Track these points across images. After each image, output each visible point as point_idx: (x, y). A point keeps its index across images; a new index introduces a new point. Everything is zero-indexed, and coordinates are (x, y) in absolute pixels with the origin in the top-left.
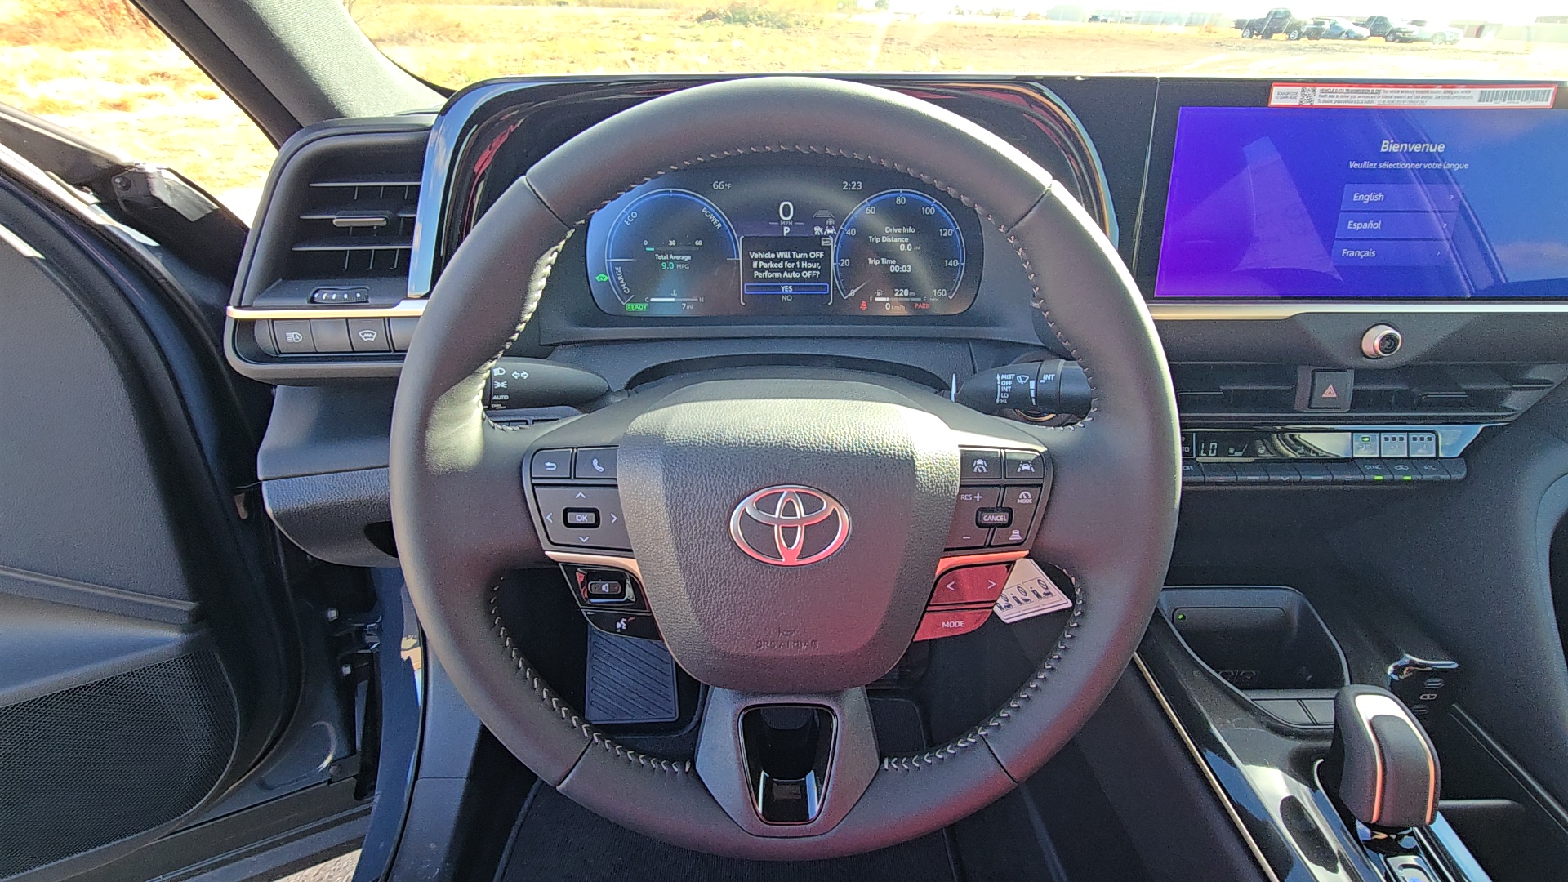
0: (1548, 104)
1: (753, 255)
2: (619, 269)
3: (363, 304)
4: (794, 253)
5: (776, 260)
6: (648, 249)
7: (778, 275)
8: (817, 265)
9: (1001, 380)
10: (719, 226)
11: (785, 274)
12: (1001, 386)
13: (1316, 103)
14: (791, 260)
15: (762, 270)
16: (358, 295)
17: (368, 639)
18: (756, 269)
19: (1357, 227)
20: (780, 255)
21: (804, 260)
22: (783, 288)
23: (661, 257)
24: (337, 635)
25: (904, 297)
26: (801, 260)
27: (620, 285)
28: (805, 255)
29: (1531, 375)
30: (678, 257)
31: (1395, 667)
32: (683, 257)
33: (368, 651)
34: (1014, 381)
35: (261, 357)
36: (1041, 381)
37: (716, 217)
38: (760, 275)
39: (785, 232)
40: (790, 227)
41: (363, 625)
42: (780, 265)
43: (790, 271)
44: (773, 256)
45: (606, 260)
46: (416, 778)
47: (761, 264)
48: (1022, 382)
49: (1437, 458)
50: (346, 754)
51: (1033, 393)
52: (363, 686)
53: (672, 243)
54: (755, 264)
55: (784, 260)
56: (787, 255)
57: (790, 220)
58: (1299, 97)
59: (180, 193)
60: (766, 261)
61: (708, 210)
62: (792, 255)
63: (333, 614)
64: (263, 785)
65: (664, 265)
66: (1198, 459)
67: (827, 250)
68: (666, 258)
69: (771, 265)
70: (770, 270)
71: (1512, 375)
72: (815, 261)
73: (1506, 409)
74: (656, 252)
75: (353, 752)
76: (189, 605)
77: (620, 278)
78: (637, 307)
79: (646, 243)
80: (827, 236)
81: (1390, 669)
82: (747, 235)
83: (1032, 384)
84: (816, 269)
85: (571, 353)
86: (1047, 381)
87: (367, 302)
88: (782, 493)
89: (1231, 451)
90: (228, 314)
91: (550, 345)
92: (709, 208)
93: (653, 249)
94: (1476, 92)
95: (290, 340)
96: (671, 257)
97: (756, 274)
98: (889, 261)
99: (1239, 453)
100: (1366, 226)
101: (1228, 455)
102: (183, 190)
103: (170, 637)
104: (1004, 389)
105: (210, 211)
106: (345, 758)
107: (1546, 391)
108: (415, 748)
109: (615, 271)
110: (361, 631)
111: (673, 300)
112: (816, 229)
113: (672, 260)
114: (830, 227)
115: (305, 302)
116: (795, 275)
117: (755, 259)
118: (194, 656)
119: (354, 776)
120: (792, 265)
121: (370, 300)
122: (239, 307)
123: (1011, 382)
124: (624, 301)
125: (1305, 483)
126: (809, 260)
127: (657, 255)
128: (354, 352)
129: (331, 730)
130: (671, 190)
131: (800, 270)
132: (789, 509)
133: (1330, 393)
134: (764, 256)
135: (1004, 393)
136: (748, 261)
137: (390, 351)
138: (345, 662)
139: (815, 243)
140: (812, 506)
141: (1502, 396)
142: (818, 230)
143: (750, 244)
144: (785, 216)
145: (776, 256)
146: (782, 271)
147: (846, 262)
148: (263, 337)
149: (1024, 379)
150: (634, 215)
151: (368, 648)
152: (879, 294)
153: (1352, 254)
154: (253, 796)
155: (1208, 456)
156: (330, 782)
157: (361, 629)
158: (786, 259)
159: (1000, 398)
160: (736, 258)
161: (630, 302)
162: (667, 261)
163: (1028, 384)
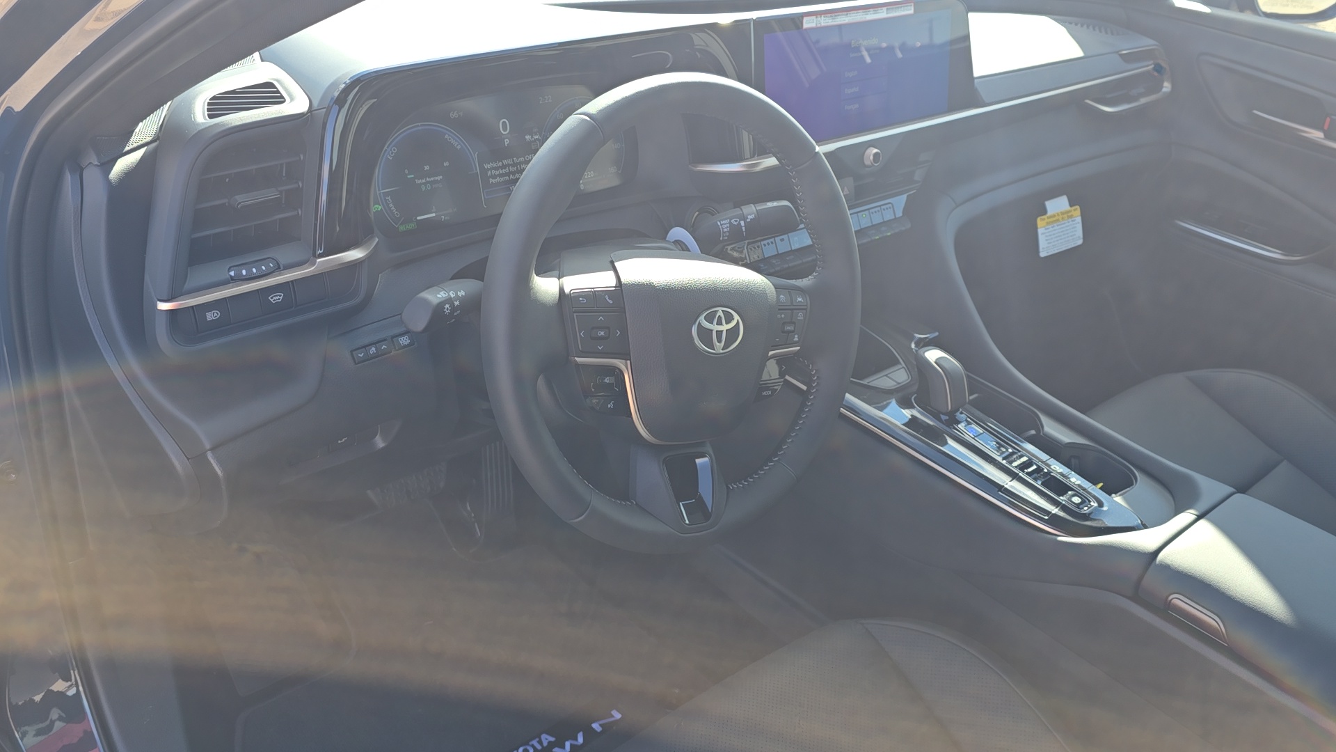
1: (487, 166)
2: (389, 198)
4: (515, 159)
5: (503, 167)
6: (409, 177)
7: (506, 178)
9: (721, 225)
10: (459, 147)
11: (511, 176)
12: (723, 229)
13: (823, 24)
14: (514, 165)
15: (494, 177)
18: (490, 177)
19: (849, 91)
20: (505, 162)
21: (522, 163)
23: (420, 182)
25: (591, 177)
26: (519, 164)
27: (391, 211)
28: (521, 159)
30: (432, 179)
31: (915, 343)
32: (436, 178)
34: (730, 223)
36: (748, 220)
37: (456, 141)
38: (494, 181)
39: (506, 143)
40: (510, 138)
42: (507, 170)
43: (514, 173)
44: (500, 164)
45: (378, 192)
47: (493, 172)
48: (735, 223)
49: (896, 218)
53: (427, 168)
54: (489, 173)
55: (508, 165)
56: (509, 161)
57: (508, 133)
60: (496, 169)
61: (449, 135)
62: (513, 160)
65: (423, 188)
68: (424, 181)
69: (500, 171)
70: (500, 176)
74: (415, 178)
77: (391, 205)
78: (407, 227)
79: (406, 172)
80: (534, 141)
82: (480, 151)
86: (751, 219)
92: (449, 133)
93: (413, 176)
94: (885, 9)
96: (428, 179)
97: (492, 181)
100: (853, 90)
104: (725, 230)
109: (386, 200)
111: (434, 215)
112: (526, 137)
113: (428, 182)
114: (536, 135)
117: (488, 169)
120: (515, 169)
123: (728, 225)
124: (397, 224)
127: (416, 180)
130: (420, 124)
134: (495, 165)
135: (725, 233)
136: (484, 171)
139: (525, 149)
142: (528, 138)
143: (484, 158)
144: (505, 131)
145: (503, 164)
146: (508, 174)
149: (736, 221)
150: (394, 150)
153: (849, 108)
158: (511, 165)
159: (723, 236)
160: (475, 171)
161: (402, 224)
162: (425, 184)
163: (740, 223)
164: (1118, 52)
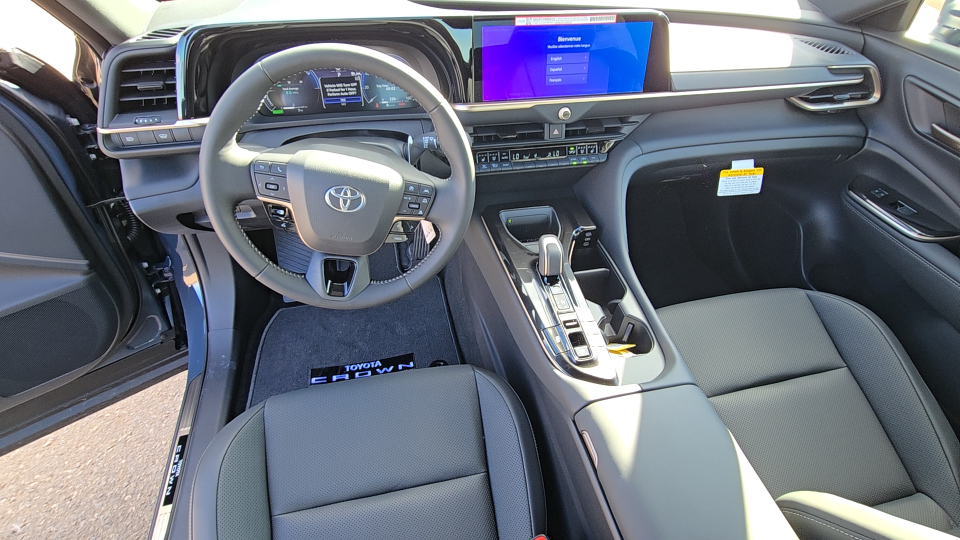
0: (614, 21)
1: (326, 86)
3: (159, 123)
5: (337, 88)
6: (278, 86)
7: (338, 94)
8: (355, 89)
9: (425, 139)
10: (309, 74)
11: (341, 94)
13: (532, 24)
14: (343, 87)
15: (331, 92)
16: (156, 120)
17: (165, 275)
18: (328, 92)
19: (554, 70)
20: (338, 85)
21: (349, 87)
22: (341, 100)
23: (285, 89)
24: (149, 274)
25: (394, 101)
26: (347, 87)
27: (269, 103)
28: (349, 85)
29: (631, 120)
30: (293, 89)
31: (576, 231)
32: (295, 89)
33: (168, 281)
34: (429, 139)
35: (117, 149)
38: (331, 95)
39: (339, 75)
40: (341, 73)
41: (162, 268)
42: (339, 90)
43: (343, 92)
44: (335, 86)
46: (208, 331)
47: (330, 90)
48: (431, 140)
50: (167, 329)
51: (435, 144)
52: (167, 299)
53: (289, 82)
54: (327, 90)
55: (340, 87)
56: (341, 85)
57: (340, 70)
58: (526, 22)
59: (25, 60)
60: (332, 88)
62: (343, 85)
63: (146, 265)
64: (129, 347)
66: (512, 161)
67: (358, 82)
68: (287, 89)
69: (335, 90)
70: (335, 92)
71: (623, 120)
72: (353, 87)
73: (622, 134)
74: (282, 87)
75: (171, 328)
76: (86, 262)
78: (278, 112)
80: (357, 76)
81: (574, 232)
82: (322, 77)
83: (435, 140)
84: (354, 91)
85: (254, 135)
87: (160, 122)
88: (343, 188)
89: (524, 156)
90: (98, 131)
91: (243, 133)
94: (589, 17)
95: (128, 140)
96: (290, 89)
97: (329, 94)
98: (385, 86)
99: (527, 157)
100: (557, 70)
101: (523, 159)
102: (26, 58)
103: (78, 279)
104: (426, 142)
105: (40, 67)
106: (166, 331)
107: (637, 126)
108: (204, 318)
110: (161, 272)
111: (293, 108)
114: (358, 72)
115: (133, 124)
116: (346, 94)
117: (327, 88)
118: (92, 285)
119: (174, 339)
120: (344, 90)
121: (162, 121)
122: (103, 128)
123: (428, 140)
124: (272, 109)
125: (549, 167)
126: (351, 87)
128: (158, 143)
129: (157, 318)
131: (348, 92)
132: (346, 194)
133: (556, 132)
134: (331, 86)
136: (324, 89)
137: (174, 142)
138: (156, 287)
139: (351, 80)
140: (353, 193)
141: (619, 128)
142: (353, 74)
143: (324, 81)
146: (340, 92)
147: (367, 87)
148: (115, 139)
151: (168, 279)
152: (383, 100)
153: (553, 80)
154: (126, 353)
155: (516, 159)
156: (162, 343)
157: (161, 270)
160: (318, 88)
161: (275, 109)
162: (288, 91)
163: (433, 140)
164: (827, 66)
